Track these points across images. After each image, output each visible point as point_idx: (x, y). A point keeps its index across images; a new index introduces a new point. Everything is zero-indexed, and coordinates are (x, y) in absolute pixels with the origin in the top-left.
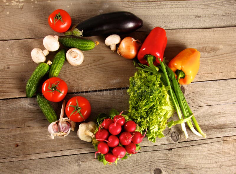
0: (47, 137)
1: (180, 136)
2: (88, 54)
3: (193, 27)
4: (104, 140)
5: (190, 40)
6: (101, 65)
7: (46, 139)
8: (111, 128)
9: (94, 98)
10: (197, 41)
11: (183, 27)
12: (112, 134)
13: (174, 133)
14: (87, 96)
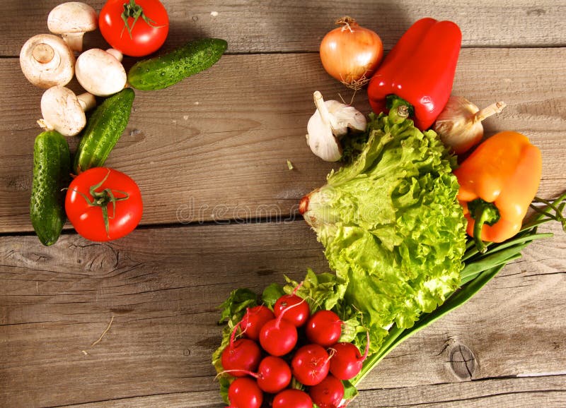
0: (77, 358)
1: (478, 362)
2: (211, 112)
3: (522, 42)
4: (247, 372)
5: (509, 80)
6: (247, 147)
7: (74, 363)
8: (267, 333)
9: (226, 243)
10: (530, 85)
11: (491, 43)
12: (270, 352)
13: (459, 352)
14: (206, 236)
